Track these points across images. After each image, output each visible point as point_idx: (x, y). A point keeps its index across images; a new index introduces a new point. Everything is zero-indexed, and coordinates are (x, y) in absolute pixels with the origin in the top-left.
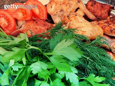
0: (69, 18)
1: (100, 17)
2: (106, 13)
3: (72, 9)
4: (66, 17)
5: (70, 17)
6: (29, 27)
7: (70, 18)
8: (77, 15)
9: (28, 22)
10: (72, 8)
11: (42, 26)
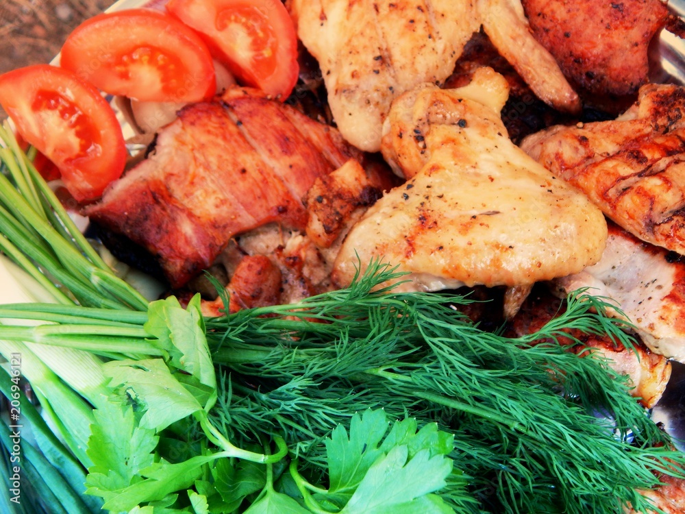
0: (425, 147)
1: (601, 65)
2: (636, 45)
3: (444, 51)
4: (408, 140)
5: (428, 140)
6: (197, 155)
7: (429, 145)
8: (468, 117)
9: (193, 124)
10: (440, 45)
11: (270, 151)
